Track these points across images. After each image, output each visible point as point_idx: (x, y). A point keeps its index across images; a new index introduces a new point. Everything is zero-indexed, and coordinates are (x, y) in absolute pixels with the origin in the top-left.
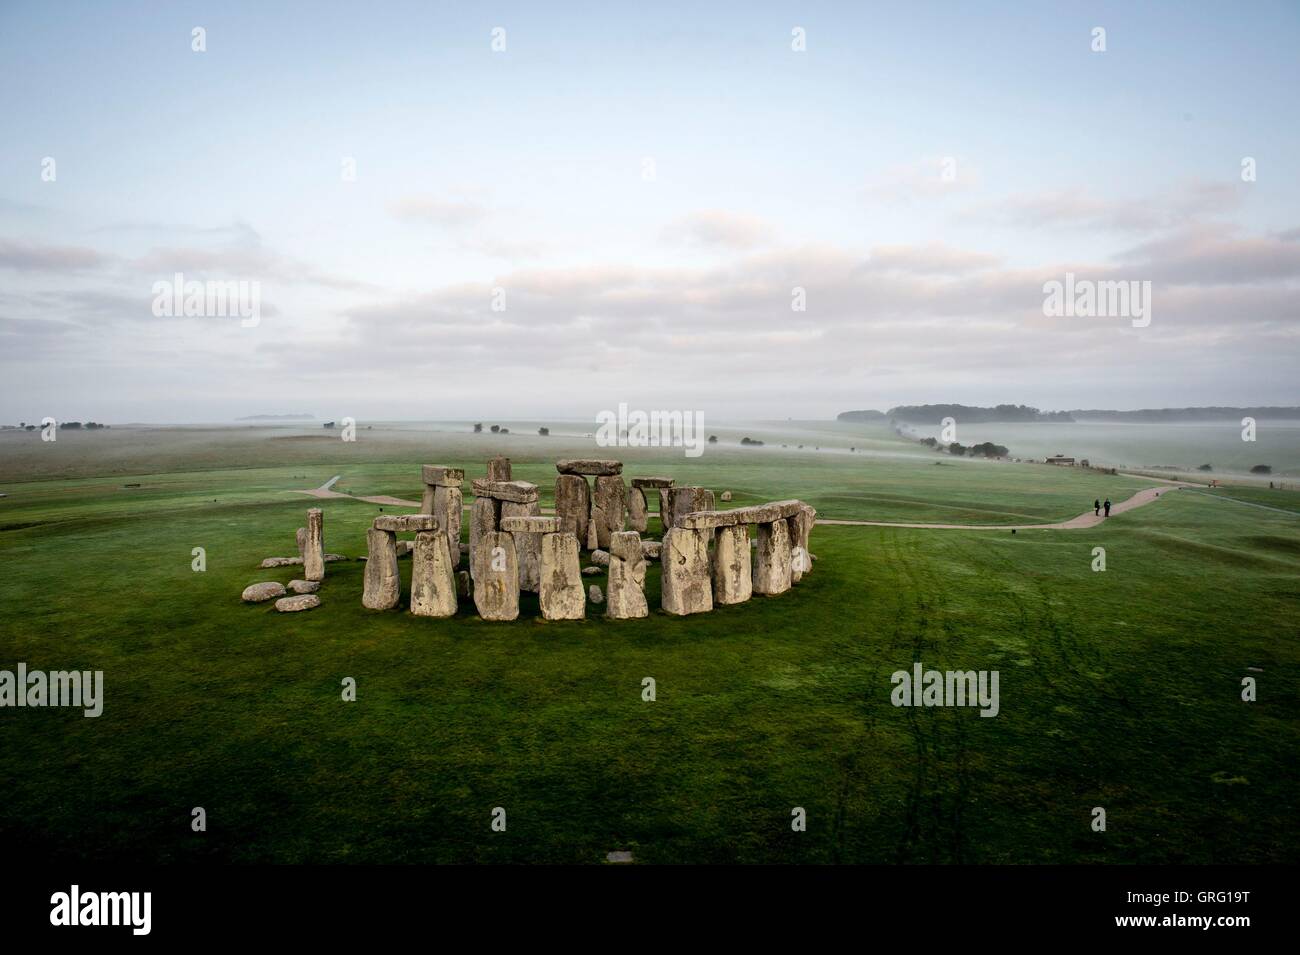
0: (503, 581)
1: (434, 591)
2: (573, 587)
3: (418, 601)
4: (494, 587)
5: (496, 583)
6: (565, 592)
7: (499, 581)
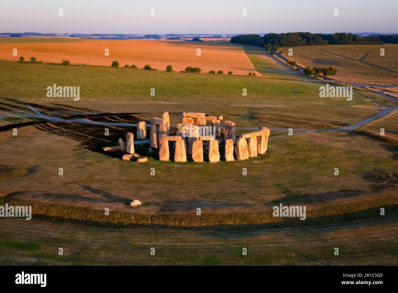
0: (200, 153)
1: (182, 155)
2: (217, 154)
3: (177, 158)
4: (197, 154)
5: (198, 153)
6: (215, 155)
7: (199, 152)
